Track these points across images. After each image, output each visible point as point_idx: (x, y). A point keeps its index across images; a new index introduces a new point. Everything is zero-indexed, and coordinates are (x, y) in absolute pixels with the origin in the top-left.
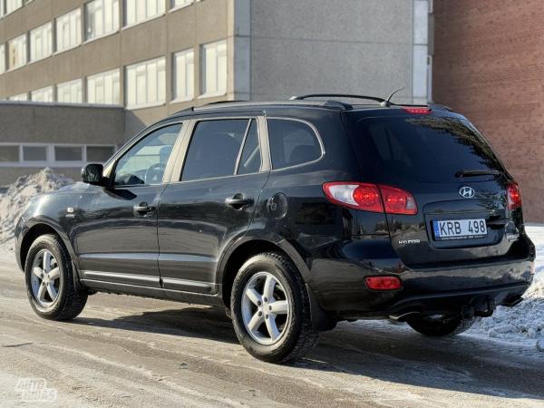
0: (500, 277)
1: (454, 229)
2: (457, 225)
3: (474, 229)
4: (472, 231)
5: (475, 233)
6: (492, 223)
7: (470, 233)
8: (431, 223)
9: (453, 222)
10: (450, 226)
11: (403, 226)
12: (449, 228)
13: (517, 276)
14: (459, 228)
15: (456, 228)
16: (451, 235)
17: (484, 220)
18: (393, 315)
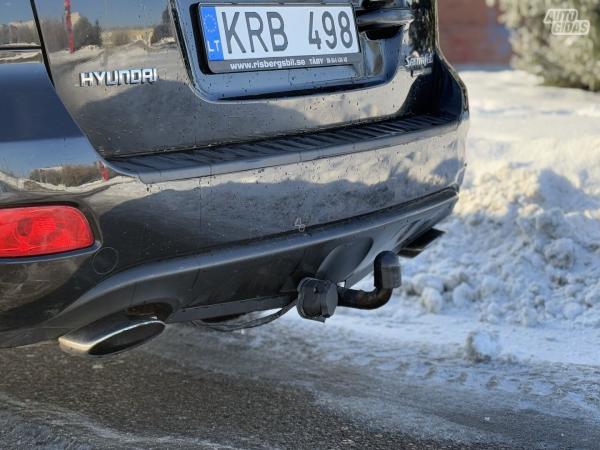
0: (384, 177)
1: (266, 35)
2: (276, 24)
3: (324, 36)
4: (316, 41)
5: (325, 50)
6: (368, 20)
7: (313, 50)
8: (194, 10)
9: (262, 11)
10: (255, 24)
11: (106, 36)
12: (251, 33)
13: (423, 173)
14: (281, 31)
15: (273, 32)
16: (260, 53)
17: (349, 11)
18: (75, 334)
